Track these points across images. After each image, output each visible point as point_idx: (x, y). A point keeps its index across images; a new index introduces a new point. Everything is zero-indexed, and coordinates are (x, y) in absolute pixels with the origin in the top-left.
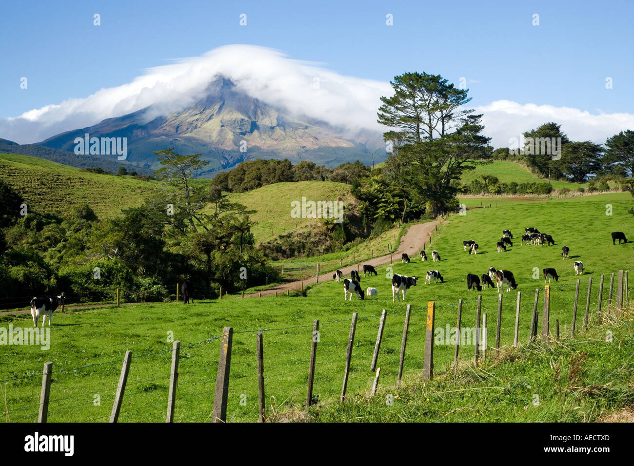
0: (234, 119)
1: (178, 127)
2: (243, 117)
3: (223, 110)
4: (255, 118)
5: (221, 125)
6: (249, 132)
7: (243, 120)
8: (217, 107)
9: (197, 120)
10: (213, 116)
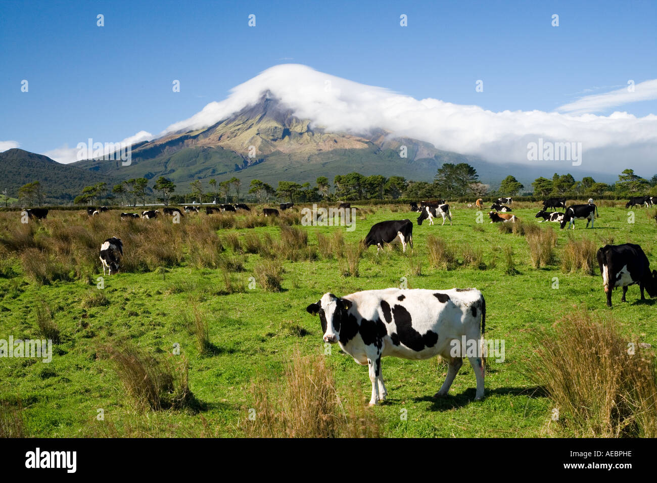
0: (268, 128)
1: (221, 136)
2: (277, 125)
3: (264, 119)
4: (289, 126)
5: (256, 132)
6: (280, 139)
7: (276, 127)
8: (258, 117)
9: (239, 129)
10: (253, 126)
